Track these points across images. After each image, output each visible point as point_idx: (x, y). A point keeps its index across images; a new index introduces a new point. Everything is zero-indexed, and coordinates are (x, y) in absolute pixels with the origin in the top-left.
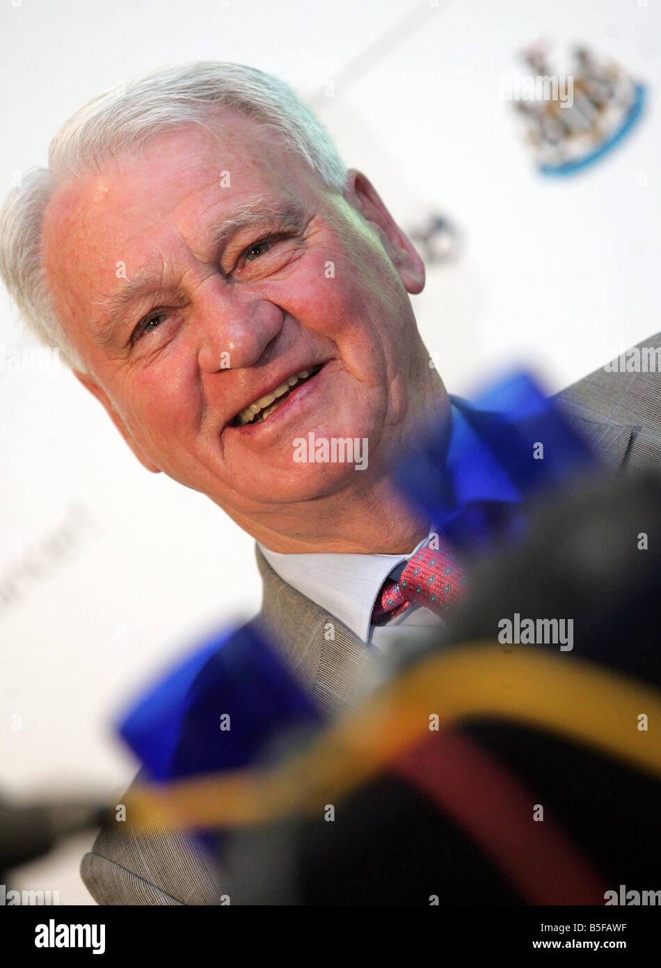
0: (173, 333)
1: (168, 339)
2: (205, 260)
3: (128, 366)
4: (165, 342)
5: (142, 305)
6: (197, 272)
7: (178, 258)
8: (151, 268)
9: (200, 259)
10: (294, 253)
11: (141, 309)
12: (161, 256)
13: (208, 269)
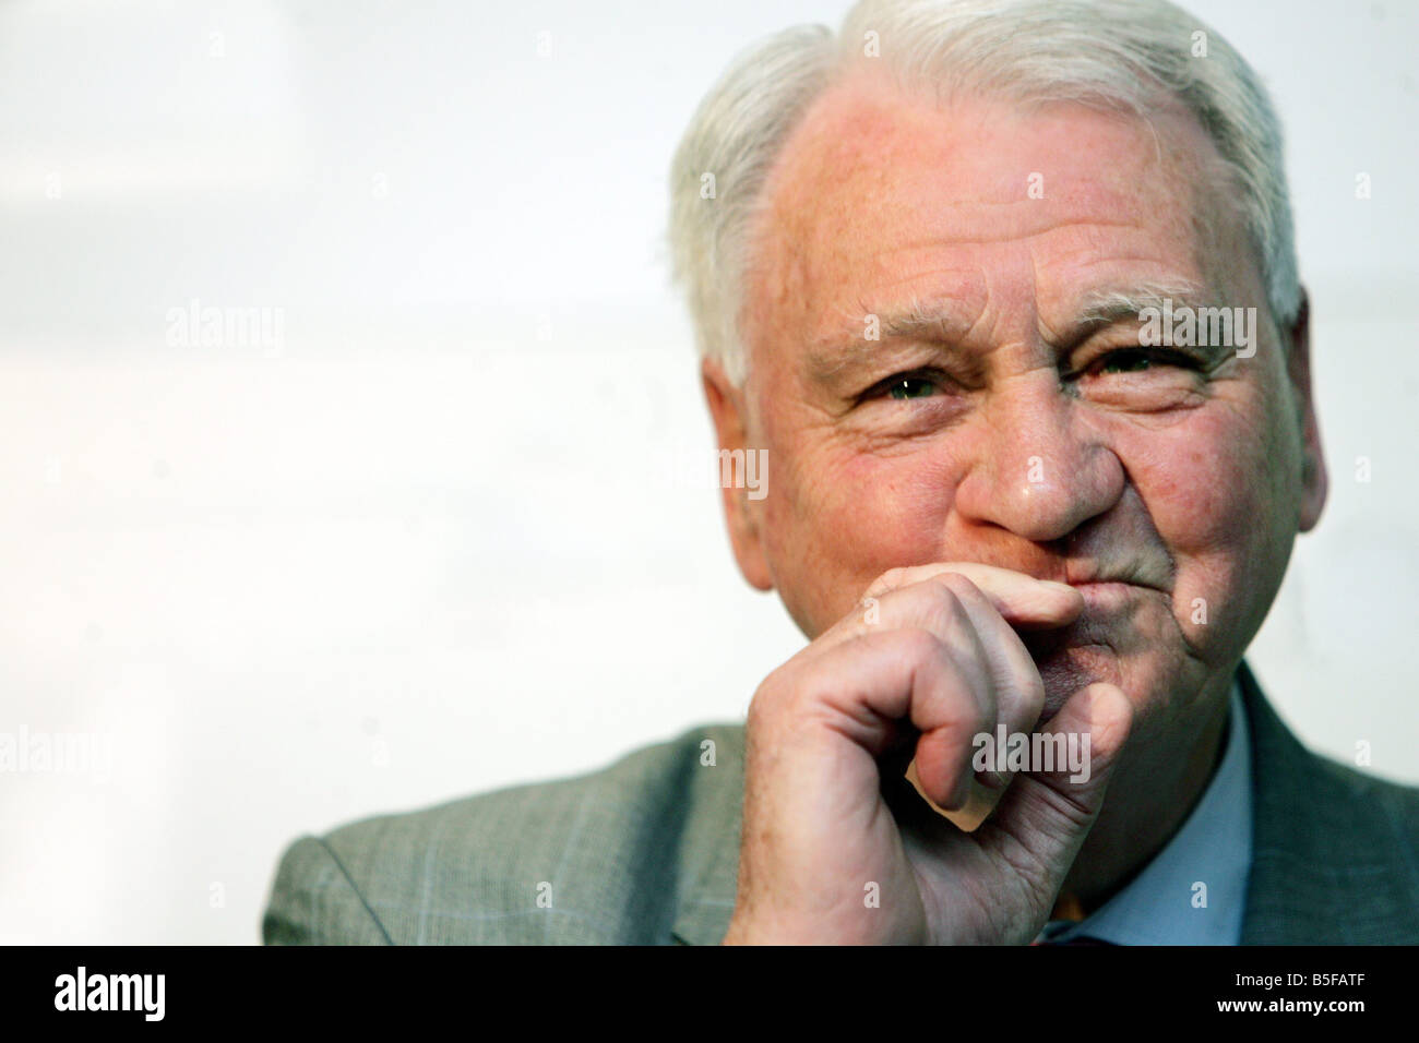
0: (934, 424)
1: (922, 429)
2: (1050, 336)
3: (832, 430)
4: (914, 430)
5: (912, 353)
6: (1029, 351)
7: (1011, 315)
8: (962, 305)
9: (1042, 332)
10: (1188, 396)
11: (908, 358)
12: (985, 298)
13: (1046, 355)
